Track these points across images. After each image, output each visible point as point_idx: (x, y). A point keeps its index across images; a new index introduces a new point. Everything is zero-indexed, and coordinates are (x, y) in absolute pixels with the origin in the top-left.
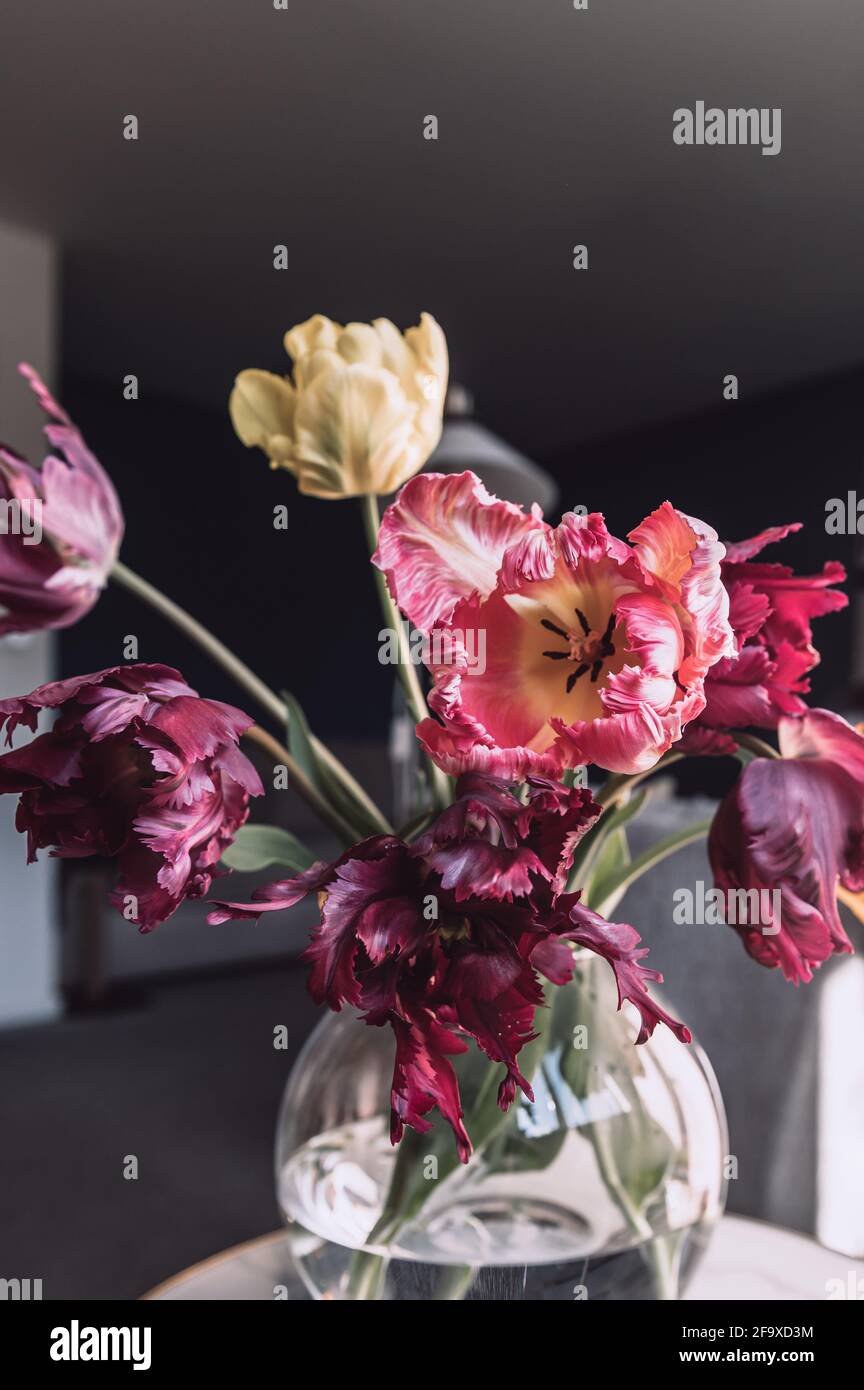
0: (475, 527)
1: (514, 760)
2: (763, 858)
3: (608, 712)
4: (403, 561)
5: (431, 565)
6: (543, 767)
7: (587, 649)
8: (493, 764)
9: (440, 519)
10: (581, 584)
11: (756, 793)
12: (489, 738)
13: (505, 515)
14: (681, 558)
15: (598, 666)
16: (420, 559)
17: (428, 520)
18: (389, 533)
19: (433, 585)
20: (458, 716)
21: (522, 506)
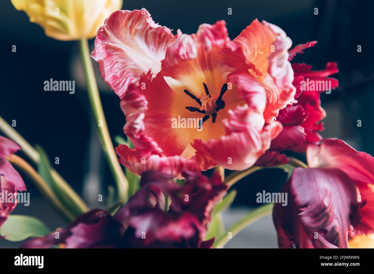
0: (147, 42)
1: (174, 163)
2: (307, 220)
3: (228, 132)
4: (107, 57)
5: (123, 61)
6: (190, 167)
7: (210, 104)
8: (162, 166)
9: (128, 36)
10: (205, 70)
11: (301, 185)
12: (160, 150)
13: (163, 35)
14: (262, 53)
15: (214, 116)
16: (117, 57)
17: (121, 37)
18: (101, 42)
19: (124, 71)
20: (142, 137)
21: (172, 30)
